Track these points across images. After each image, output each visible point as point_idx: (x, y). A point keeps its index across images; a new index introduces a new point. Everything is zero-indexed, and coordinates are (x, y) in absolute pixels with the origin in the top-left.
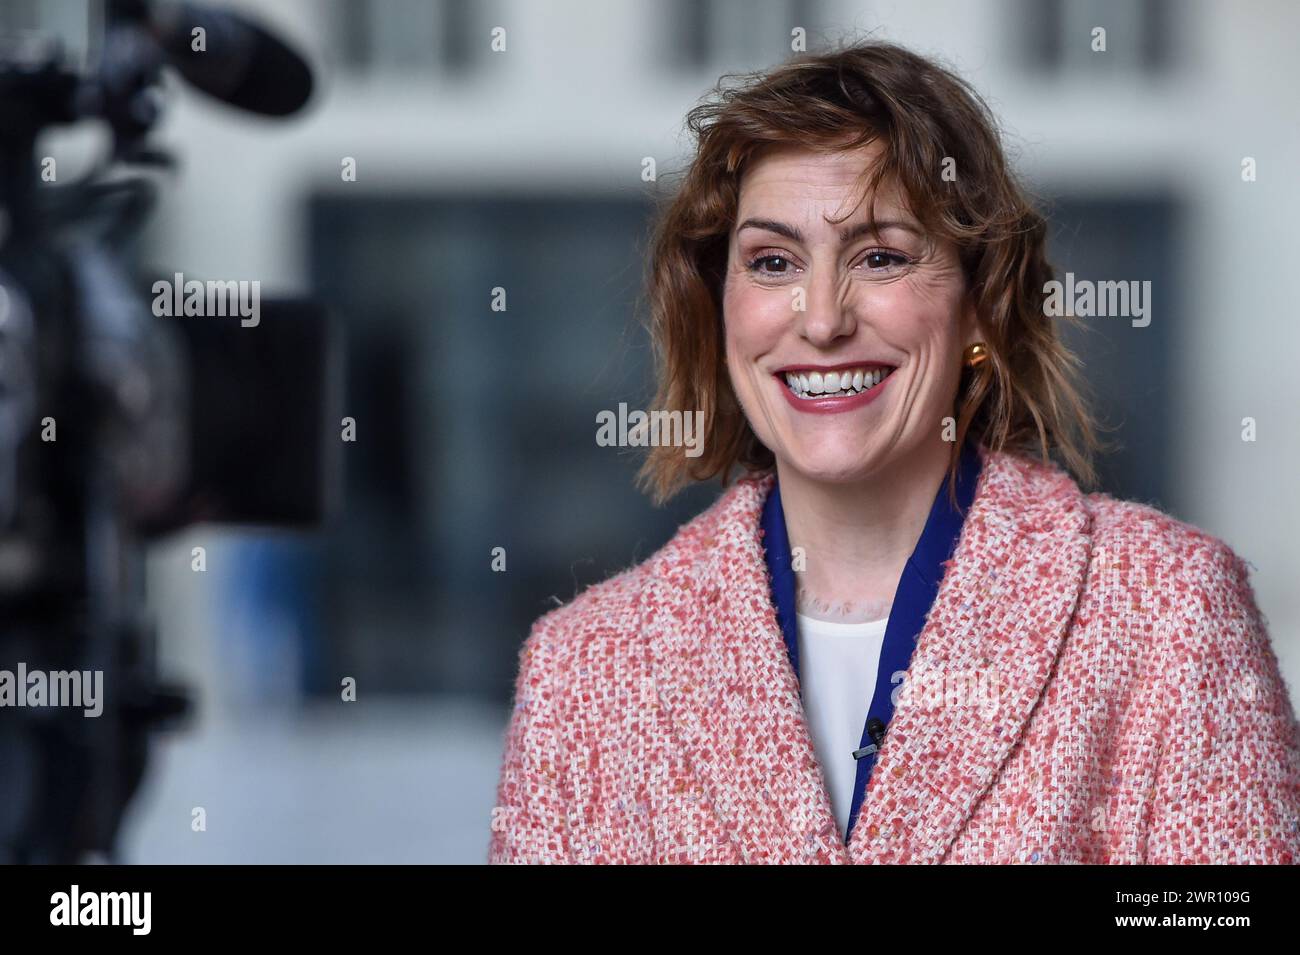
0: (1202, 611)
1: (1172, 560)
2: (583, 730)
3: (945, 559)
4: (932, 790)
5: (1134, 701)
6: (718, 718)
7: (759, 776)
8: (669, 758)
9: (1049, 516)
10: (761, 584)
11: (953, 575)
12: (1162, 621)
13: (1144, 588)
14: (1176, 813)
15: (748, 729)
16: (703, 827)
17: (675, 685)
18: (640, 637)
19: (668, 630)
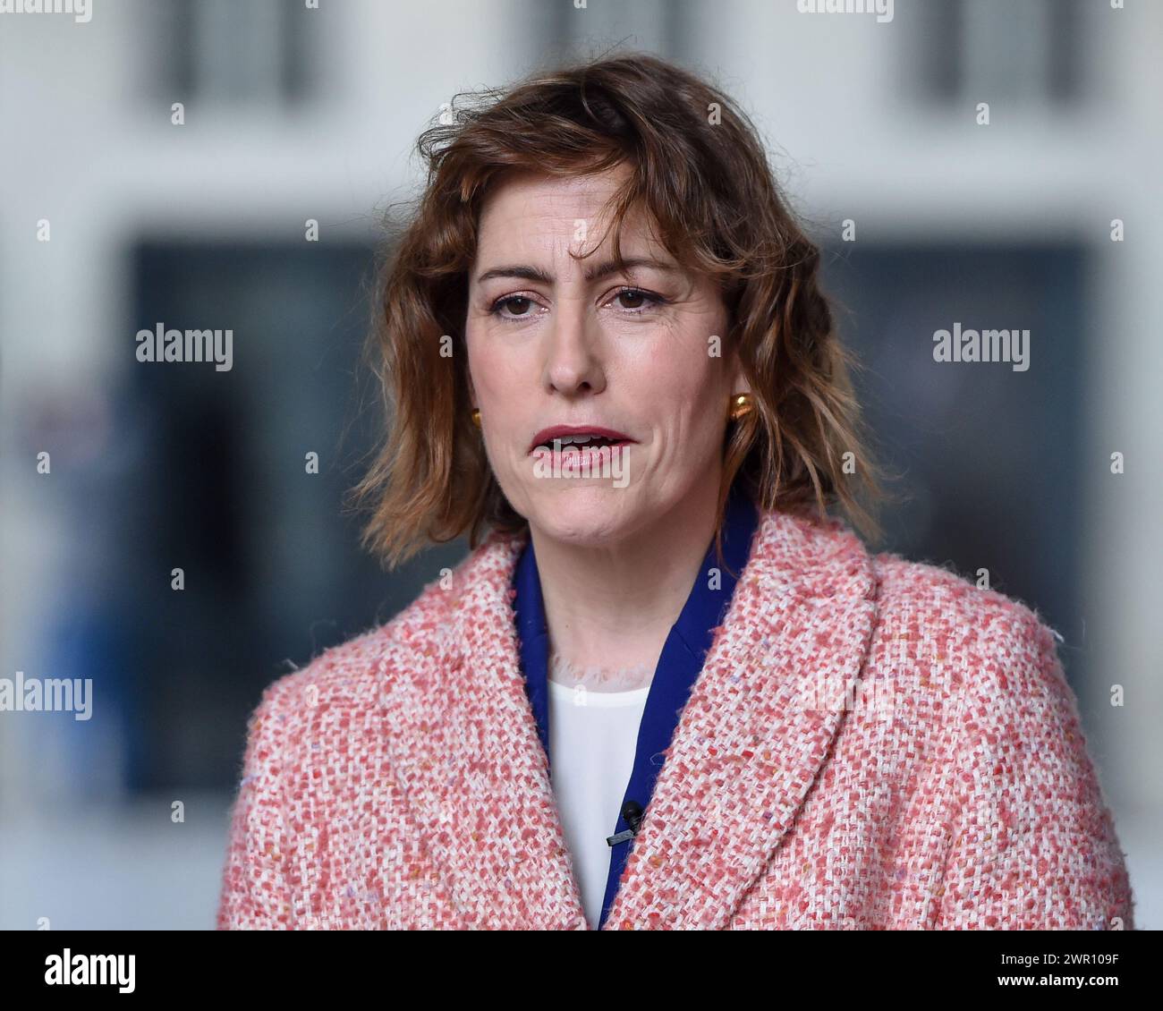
0: (997, 689)
1: (965, 631)
2: (313, 809)
3: (714, 626)
4: (693, 881)
5: (920, 785)
6: (459, 798)
7: (502, 864)
8: (403, 841)
9: (830, 580)
10: (508, 650)
11: (721, 644)
12: (953, 698)
13: (934, 662)
14: (967, 911)
15: (491, 810)
16: (439, 918)
17: (413, 761)
18: (377, 707)
19: (408, 701)
